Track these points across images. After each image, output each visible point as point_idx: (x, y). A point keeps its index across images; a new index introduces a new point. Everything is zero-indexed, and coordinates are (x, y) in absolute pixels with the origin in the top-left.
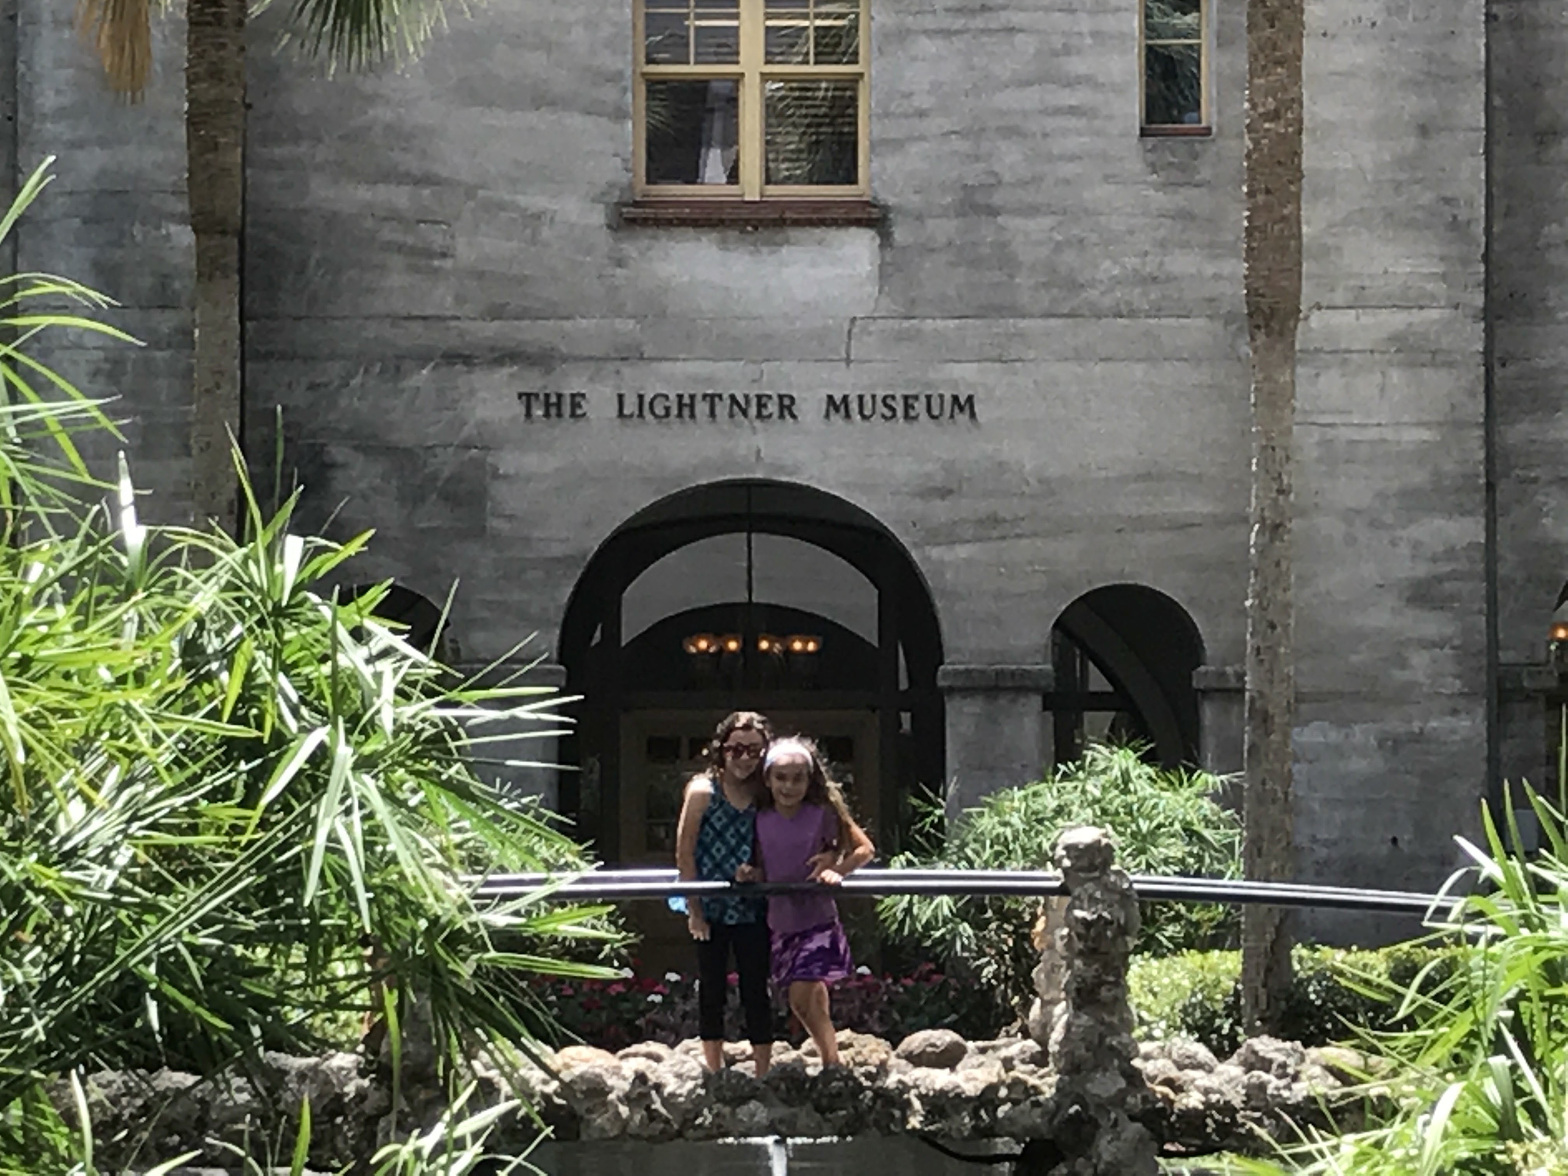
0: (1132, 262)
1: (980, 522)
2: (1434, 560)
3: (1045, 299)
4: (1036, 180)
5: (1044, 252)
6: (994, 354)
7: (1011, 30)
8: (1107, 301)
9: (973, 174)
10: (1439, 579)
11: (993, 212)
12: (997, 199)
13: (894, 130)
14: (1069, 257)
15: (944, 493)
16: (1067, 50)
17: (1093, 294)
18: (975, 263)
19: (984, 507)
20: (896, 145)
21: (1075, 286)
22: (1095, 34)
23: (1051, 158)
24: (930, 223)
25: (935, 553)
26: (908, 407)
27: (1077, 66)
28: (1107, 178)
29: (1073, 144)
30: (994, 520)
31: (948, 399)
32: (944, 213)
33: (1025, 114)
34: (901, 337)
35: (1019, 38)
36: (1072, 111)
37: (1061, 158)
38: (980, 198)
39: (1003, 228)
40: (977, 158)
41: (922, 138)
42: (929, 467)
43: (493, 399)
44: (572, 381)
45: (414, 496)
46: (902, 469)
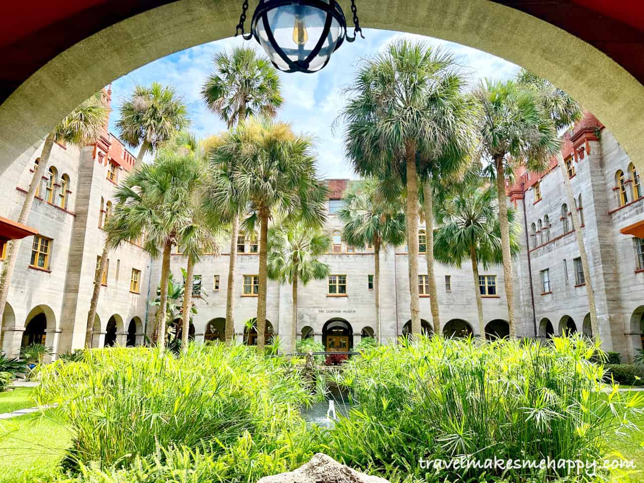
3: (361, 303)
4: (360, 293)
5: (361, 299)
6: (357, 307)
7: (358, 281)
9: (355, 293)
10: (393, 326)
11: (357, 296)
15: (353, 319)
17: (365, 302)
18: (355, 300)
19: (358, 320)
22: (365, 281)
25: (353, 324)
26: (350, 312)
27: (364, 284)
28: (366, 293)
29: (363, 290)
31: (353, 311)
32: (352, 296)
33: (359, 288)
34: (349, 306)
36: (363, 287)
41: (351, 290)
42: (353, 316)
43: (317, 311)
44: (323, 309)
45: (310, 319)
46: (350, 317)
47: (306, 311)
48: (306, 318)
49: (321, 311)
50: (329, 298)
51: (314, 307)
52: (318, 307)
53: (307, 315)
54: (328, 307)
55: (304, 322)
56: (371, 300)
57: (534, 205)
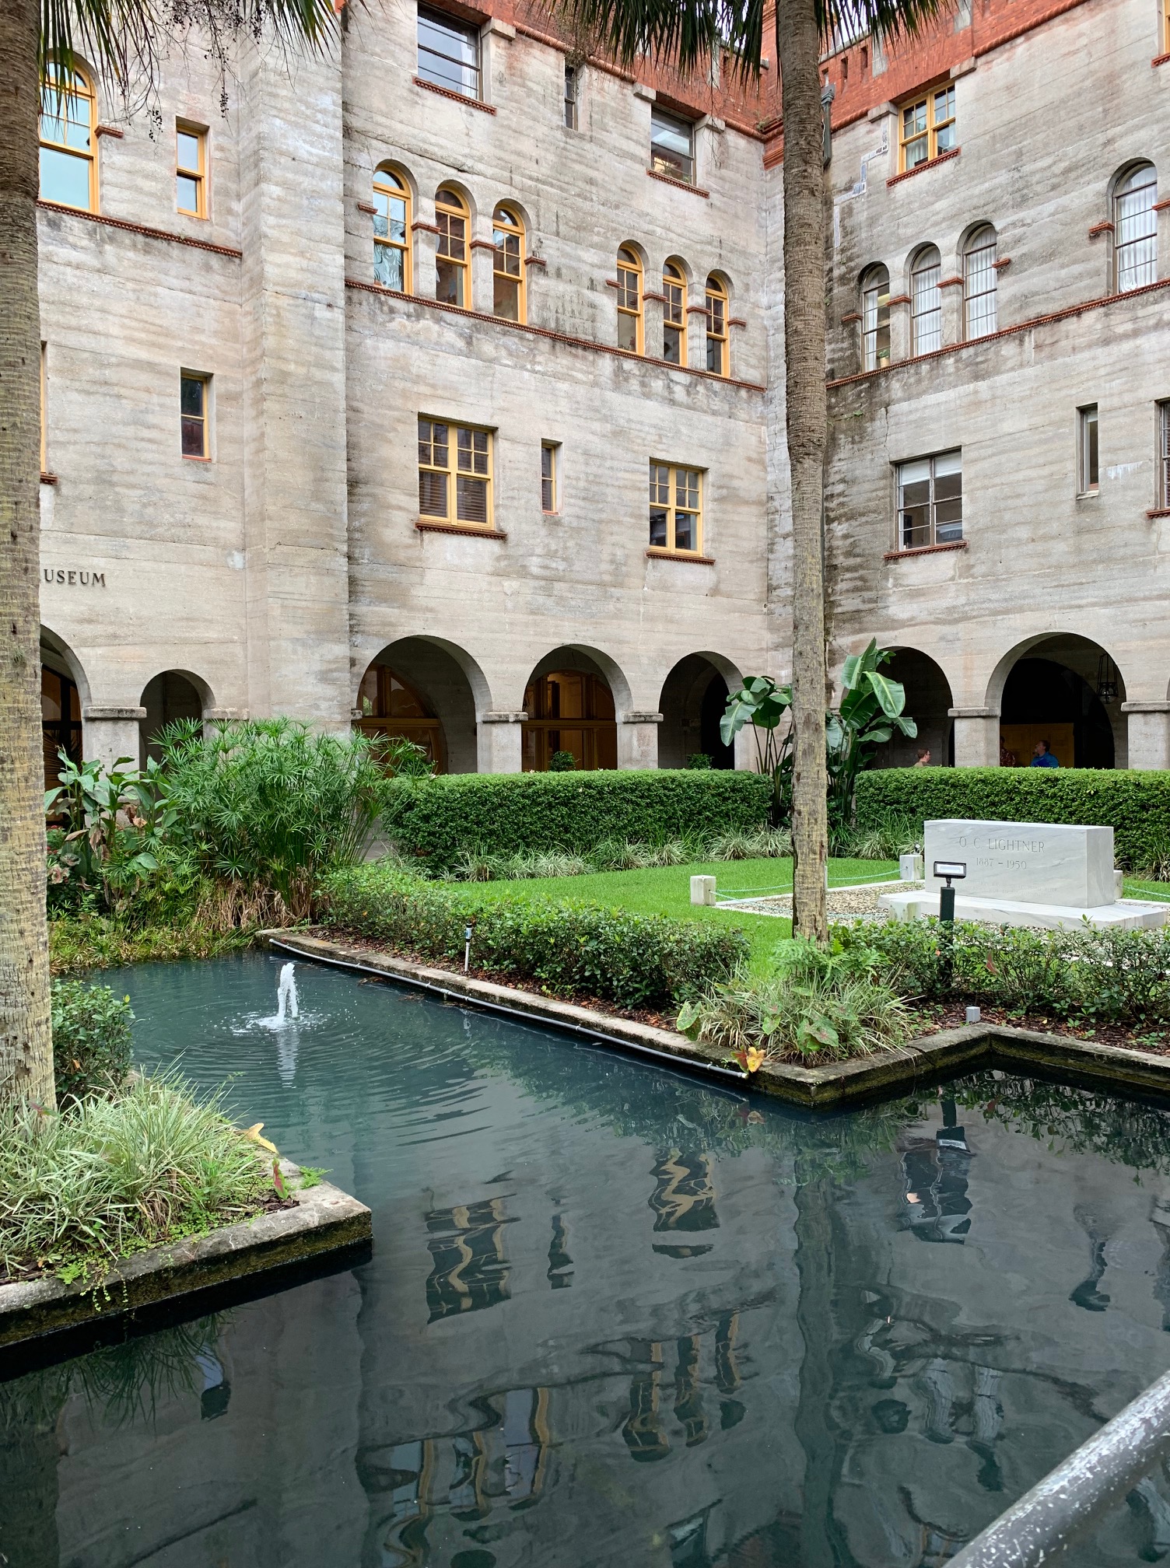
0: (179, 516)
1: (108, 637)
2: (329, 662)
3: (138, 529)
4: (132, 472)
5: (137, 507)
6: (114, 553)
7: (119, 396)
8: (168, 534)
9: (101, 464)
10: (331, 671)
11: (112, 484)
12: (115, 478)
13: (60, 436)
14: (150, 510)
15: (90, 621)
16: (147, 411)
17: (160, 530)
18: (104, 508)
19: (110, 630)
20: (62, 444)
21: (151, 524)
22: (161, 406)
23: (140, 461)
24: (81, 487)
25: (85, 650)
26: (71, 578)
27: (151, 419)
28: (167, 476)
29: (149, 456)
30: (115, 636)
31: (91, 576)
32: (88, 482)
33: (127, 438)
34: (67, 542)
35: (124, 401)
36: (150, 441)
37: (145, 462)
38: (104, 476)
39: (117, 493)
40: (103, 457)
41: (75, 443)
42: (82, 608)
46: (68, 608)
56: (202, 520)
57: (892, 183)
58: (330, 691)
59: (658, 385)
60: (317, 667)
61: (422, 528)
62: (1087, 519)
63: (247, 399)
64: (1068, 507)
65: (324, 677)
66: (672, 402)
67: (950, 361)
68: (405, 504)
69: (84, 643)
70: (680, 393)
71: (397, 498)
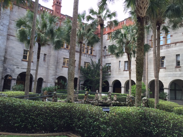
0: (42, 65)
21: (40, 66)
22: (42, 56)
26: (33, 70)
28: (42, 62)
31: (35, 70)
34: (33, 67)
37: (40, 61)
41: (35, 59)
43: (15, 67)
44: (19, 67)
45: (11, 71)
46: (33, 72)
47: (9, 66)
48: (8, 70)
49: (18, 68)
50: (22, 62)
51: (14, 65)
52: (16, 65)
53: (9, 68)
54: (22, 66)
55: (7, 72)
56: (44, 66)
57: (107, 40)
58: (53, 80)
59: (86, 55)
60: (52, 78)
61: (63, 67)
62: (119, 70)
63: (49, 56)
64: (118, 69)
65: (53, 79)
66: (87, 57)
67: (110, 56)
68: (62, 65)
69: (34, 75)
70: (88, 56)
71: (61, 64)
